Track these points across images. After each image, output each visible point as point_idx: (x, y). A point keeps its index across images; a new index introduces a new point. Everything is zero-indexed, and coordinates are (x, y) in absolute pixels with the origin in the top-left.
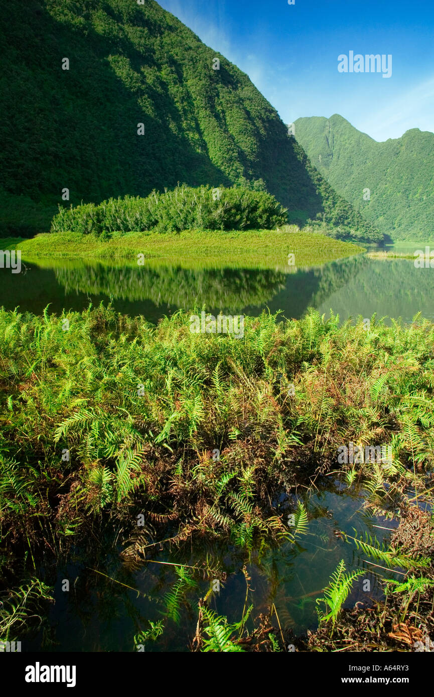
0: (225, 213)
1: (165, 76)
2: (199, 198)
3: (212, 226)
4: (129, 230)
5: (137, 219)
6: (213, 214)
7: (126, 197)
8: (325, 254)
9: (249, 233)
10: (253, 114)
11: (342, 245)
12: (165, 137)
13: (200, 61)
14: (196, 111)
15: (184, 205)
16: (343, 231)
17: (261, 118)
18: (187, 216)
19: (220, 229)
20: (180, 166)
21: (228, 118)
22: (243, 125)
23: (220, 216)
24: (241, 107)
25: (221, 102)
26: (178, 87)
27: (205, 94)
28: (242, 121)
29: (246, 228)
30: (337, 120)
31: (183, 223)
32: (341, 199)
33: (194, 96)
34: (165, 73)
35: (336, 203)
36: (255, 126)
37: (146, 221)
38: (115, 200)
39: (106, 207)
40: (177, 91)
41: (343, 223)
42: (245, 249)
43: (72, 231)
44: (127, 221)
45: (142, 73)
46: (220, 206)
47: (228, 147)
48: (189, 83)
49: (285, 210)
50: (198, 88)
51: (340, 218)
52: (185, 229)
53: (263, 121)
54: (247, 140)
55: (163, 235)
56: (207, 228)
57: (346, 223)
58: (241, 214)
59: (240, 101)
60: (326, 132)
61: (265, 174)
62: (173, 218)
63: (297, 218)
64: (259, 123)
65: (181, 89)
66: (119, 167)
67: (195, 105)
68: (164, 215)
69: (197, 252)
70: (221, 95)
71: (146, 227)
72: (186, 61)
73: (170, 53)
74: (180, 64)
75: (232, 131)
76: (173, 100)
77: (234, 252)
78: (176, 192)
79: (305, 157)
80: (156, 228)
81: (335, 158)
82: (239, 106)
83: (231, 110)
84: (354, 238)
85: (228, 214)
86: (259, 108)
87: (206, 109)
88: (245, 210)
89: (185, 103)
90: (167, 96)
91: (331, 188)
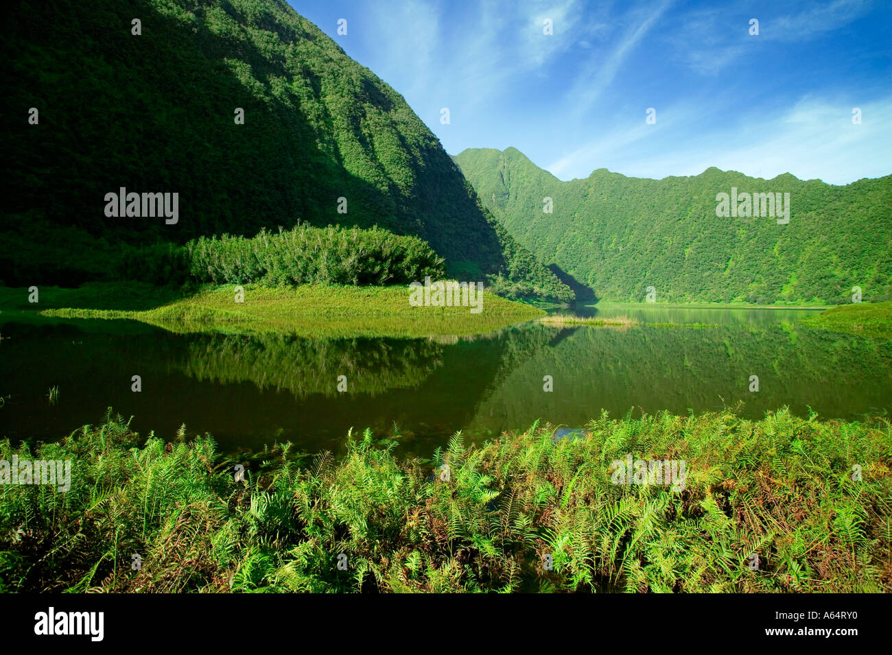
0: (359, 262)
1: (297, 89)
2: (324, 241)
3: (341, 279)
4: (225, 282)
5: (236, 267)
6: (343, 263)
7: (225, 236)
8: (492, 318)
9: (391, 290)
10: (409, 141)
11: (515, 307)
12: (292, 162)
13: (342, 75)
14: (336, 133)
15: (304, 249)
16: (524, 288)
17: (419, 146)
18: (307, 266)
19: (352, 283)
20: (310, 199)
21: (376, 144)
22: (395, 153)
23: (353, 266)
24: (394, 131)
25: (368, 124)
26: (313, 103)
27: (347, 113)
28: (394, 149)
29: (389, 283)
30: (512, 154)
31: (301, 274)
32: (520, 248)
33: (333, 115)
34: (298, 86)
35: (515, 253)
36: (412, 155)
37: (249, 270)
38: (208, 240)
39: (194, 249)
40: (312, 107)
41: (524, 277)
42: (384, 311)
43: (139, 280)
44: (223, 269)
45: (267, 83)
46: (353, 253)
47: (376, 179)
48: (328, 99)
49: (441, 261)
50: (339, 106)
51: (520, 271)
52: (304, 282)
53: (421, 150)
54: (401, 172)
55: (272, 290)
56: (334, 282)
57: (527, 278)
58: (381, 265)
59: (393, 124)
60: (500, 168)
61: (424, 214)
62: (287, 266)
63: (465, 272)
64: (417, 153)
65: (317, 105)
66: (225, 196)
67: (335, 125)
68: (275, 263)
69: (314, 315)
70: (368, 115)
71: (249, 278)
72: (325, 74)
73: (305, 63)
74: (317, 77)
75: (382, 159)
76: (306, 117)
77: (367, 315)
78: (294, 233)
79: (475, 195)
80: (263, 280)
81: (512, 198)
82: (391, 130)
83: (381, 134)
84: (539, 297)
85: (364, 264)
86: (416, 134)
87: (348, 131)
88: (387, 258)
89: (321, 123)
90: (298, 112)
91: (507, 235)
